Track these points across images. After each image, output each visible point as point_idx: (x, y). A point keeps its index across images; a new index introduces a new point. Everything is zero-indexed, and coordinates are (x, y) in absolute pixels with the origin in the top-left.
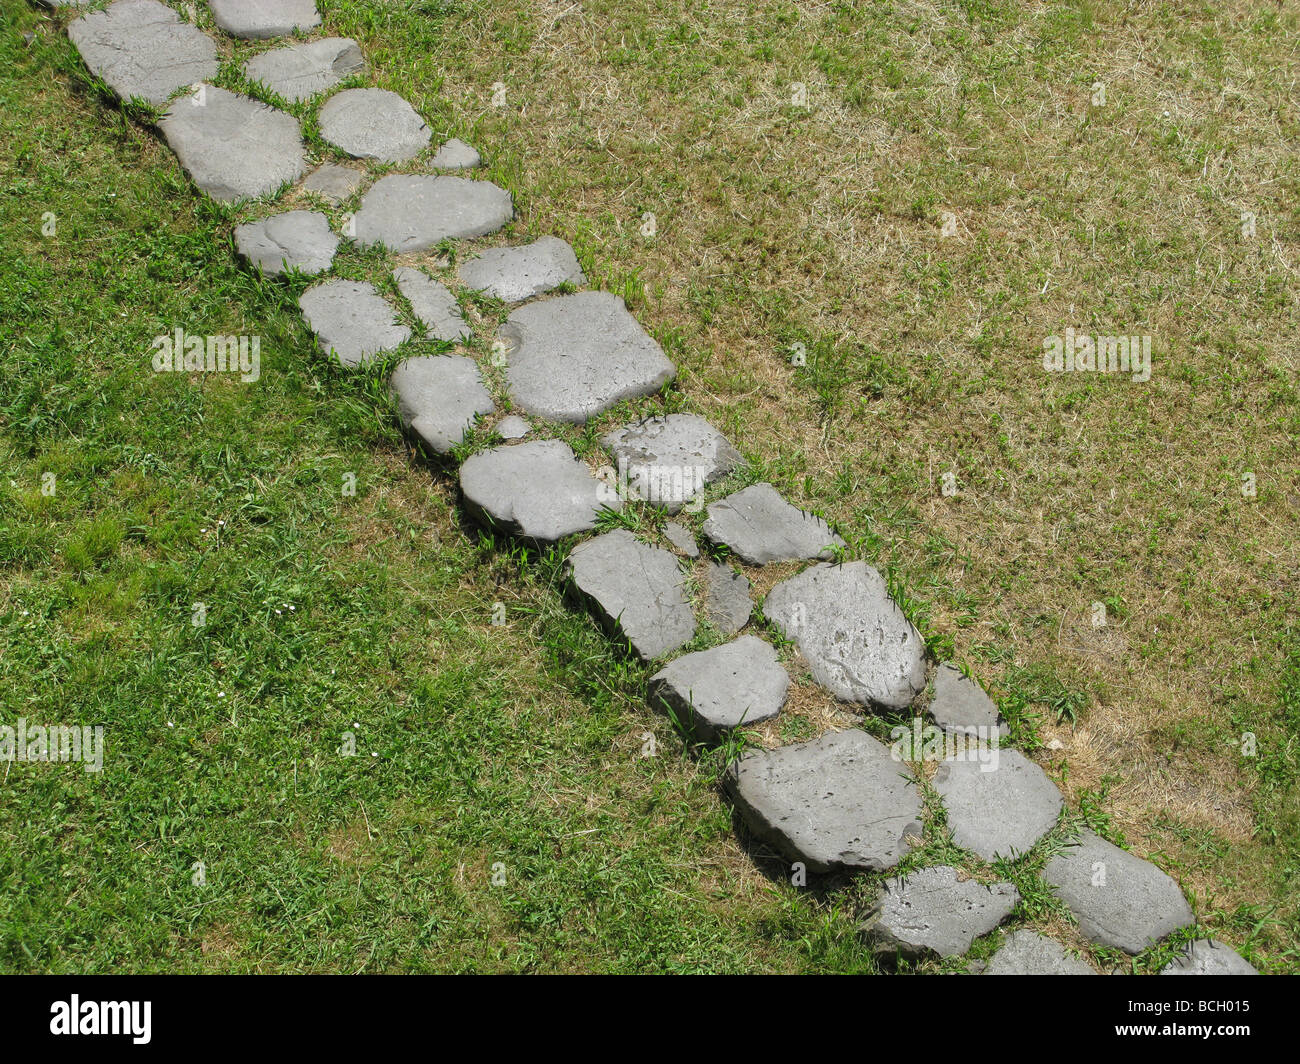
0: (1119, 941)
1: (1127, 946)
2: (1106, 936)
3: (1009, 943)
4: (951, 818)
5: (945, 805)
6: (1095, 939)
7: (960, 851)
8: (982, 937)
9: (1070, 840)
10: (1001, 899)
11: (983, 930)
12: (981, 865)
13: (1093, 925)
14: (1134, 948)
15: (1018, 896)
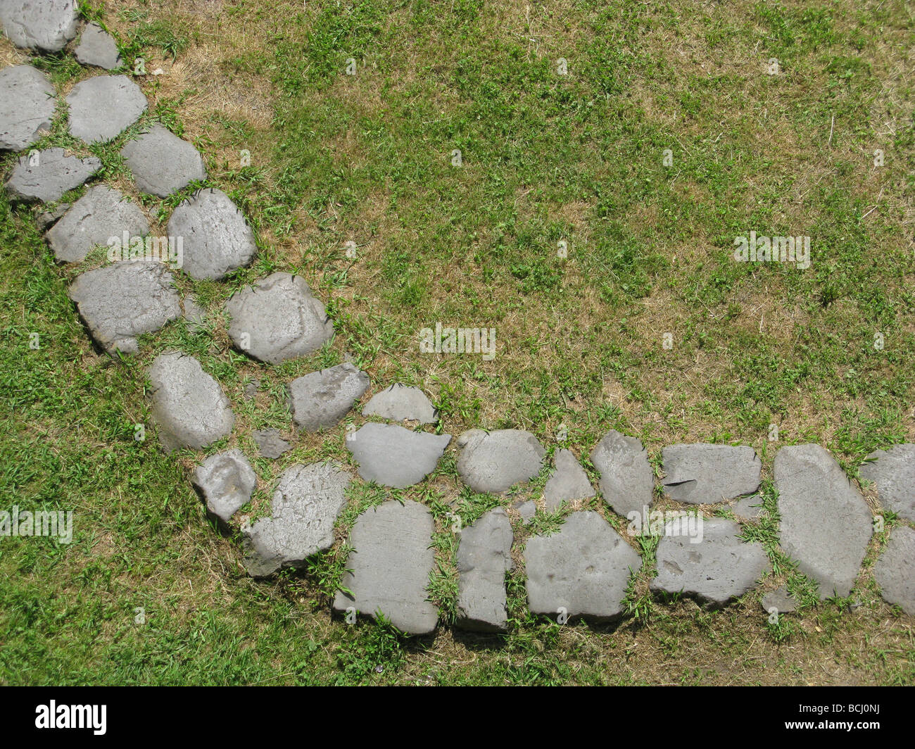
0: (156, 191)
1: (160, 193)
2: (149, 187)
3: (89, 192)
4: (71, 119)
5: (69, 110)
6: (143, 189)
7: (72, 139)
8: (72, 190)
9: (144, 130)
10: (90, 166)
11: (72, 186)
12: (83, 148)
13: (143, 181)
14: (164, 194)
15: (100, 165)
